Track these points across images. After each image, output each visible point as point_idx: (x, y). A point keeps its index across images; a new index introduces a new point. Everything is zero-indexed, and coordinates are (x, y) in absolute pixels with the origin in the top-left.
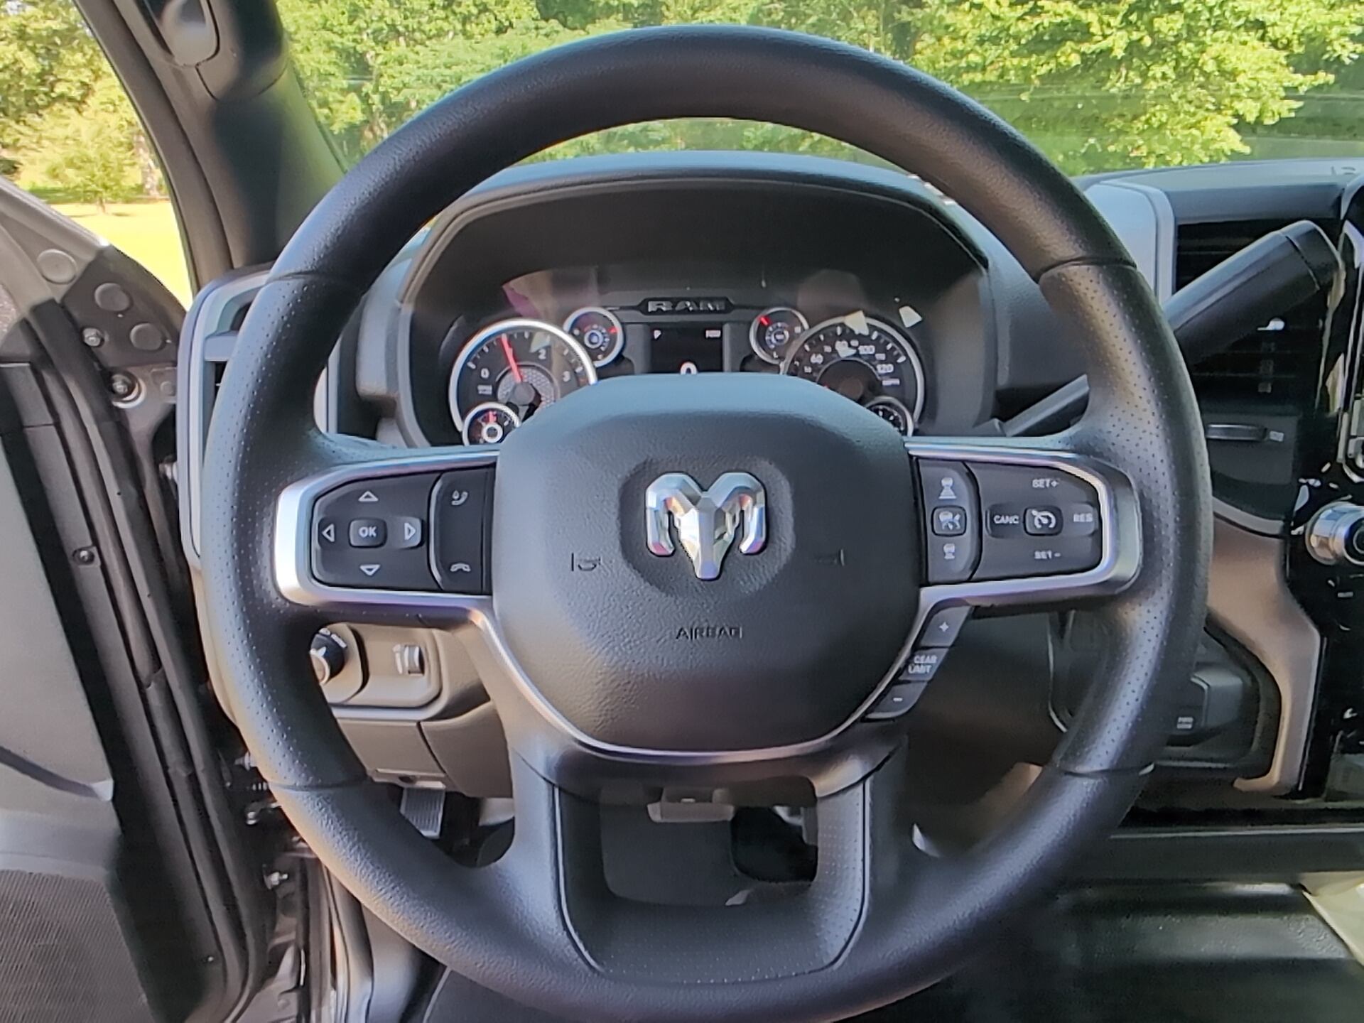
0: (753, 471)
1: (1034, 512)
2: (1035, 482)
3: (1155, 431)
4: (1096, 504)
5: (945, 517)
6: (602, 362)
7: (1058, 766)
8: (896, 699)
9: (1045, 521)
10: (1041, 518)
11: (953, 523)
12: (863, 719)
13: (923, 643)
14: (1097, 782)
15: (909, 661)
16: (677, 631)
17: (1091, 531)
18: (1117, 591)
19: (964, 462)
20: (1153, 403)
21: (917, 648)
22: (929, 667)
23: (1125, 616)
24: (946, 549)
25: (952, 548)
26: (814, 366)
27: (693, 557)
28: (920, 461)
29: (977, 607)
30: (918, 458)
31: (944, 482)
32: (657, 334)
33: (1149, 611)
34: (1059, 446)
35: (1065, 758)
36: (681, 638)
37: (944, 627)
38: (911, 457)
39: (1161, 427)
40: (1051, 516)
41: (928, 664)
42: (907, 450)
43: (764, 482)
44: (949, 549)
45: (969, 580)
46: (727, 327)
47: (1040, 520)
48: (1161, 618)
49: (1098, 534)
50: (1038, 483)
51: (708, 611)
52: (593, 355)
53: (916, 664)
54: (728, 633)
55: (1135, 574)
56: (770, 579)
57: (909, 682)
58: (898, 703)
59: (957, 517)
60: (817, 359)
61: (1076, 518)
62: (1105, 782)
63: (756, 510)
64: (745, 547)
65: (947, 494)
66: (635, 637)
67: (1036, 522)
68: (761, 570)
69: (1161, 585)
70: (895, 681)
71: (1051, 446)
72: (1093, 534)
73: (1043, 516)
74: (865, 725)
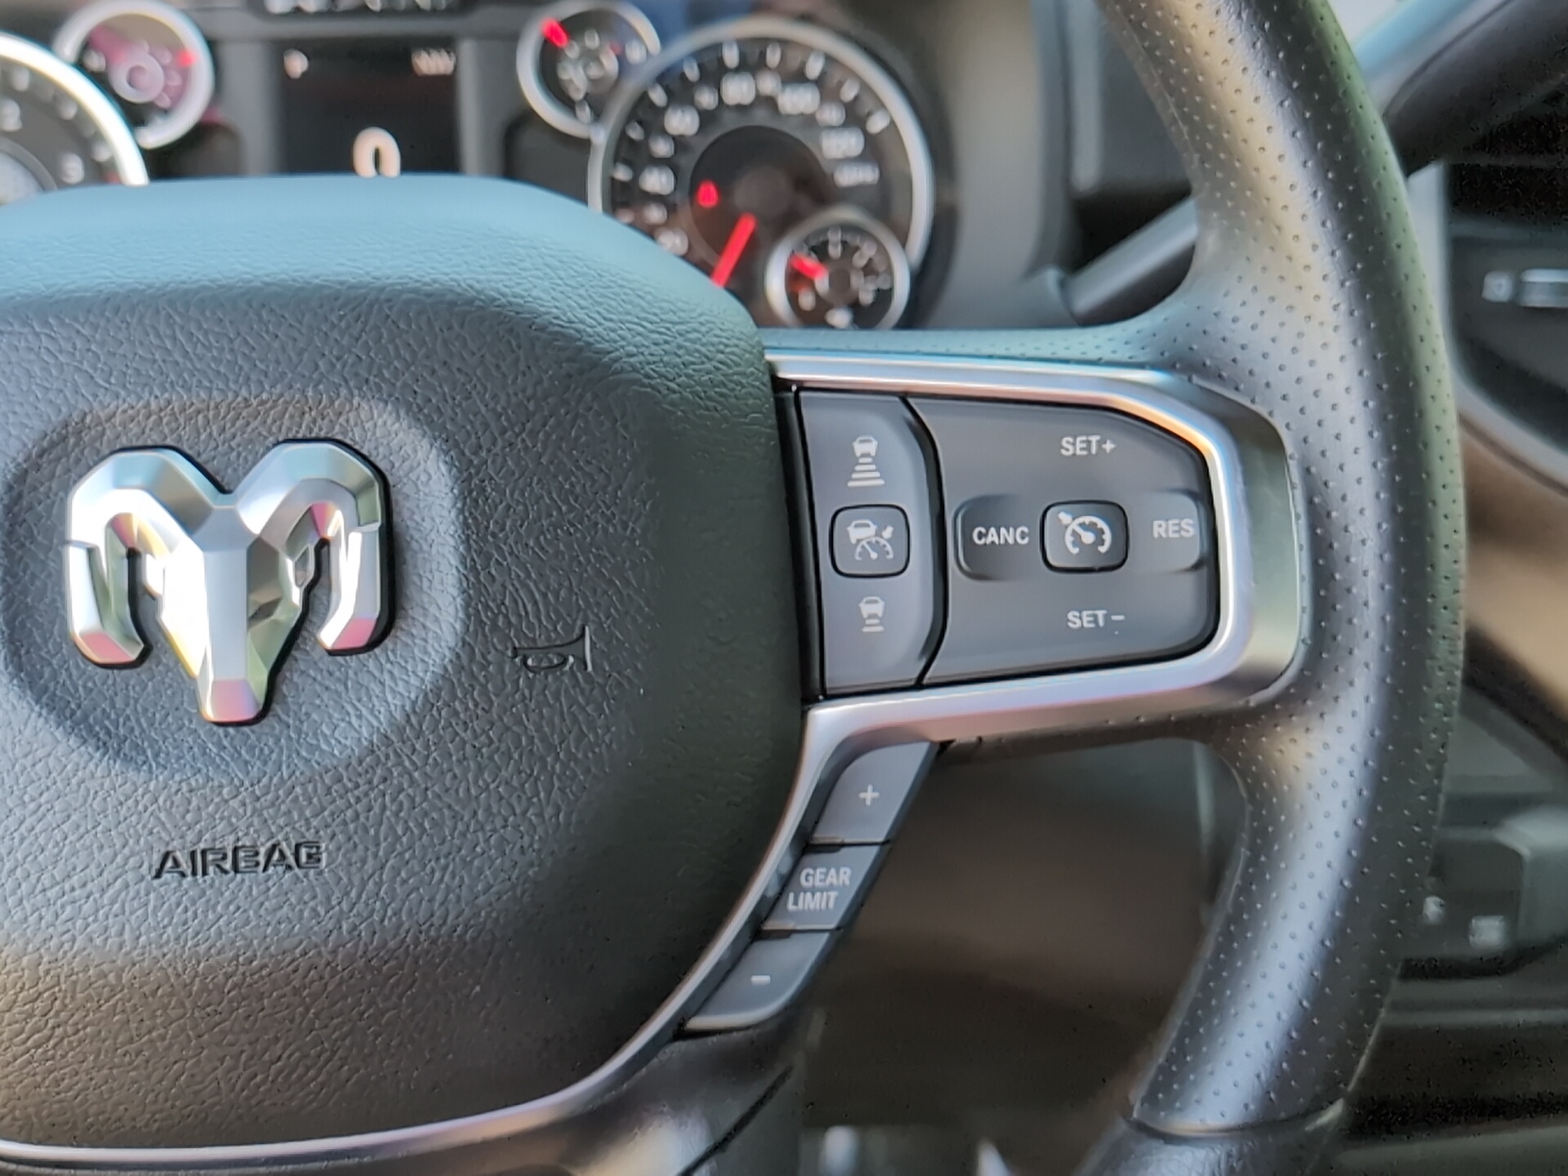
0: (355, 437)
1: (1065, 518)
2: (1066, 441)
3: (1333, 318)
4: (1204, 496)
5: (859, 533)
6: (161, 134)
7: (1135, 1115)
8: (757, 979)
9: (1088, 538)
10: (1079, 530)
11: (876, 546)
12: (678, 1031)
13: (822, 835)
14: (1212, 1155)
15: (787, 881)
16: (156, 858)
17: (1193, 558)
18: (1255, 699)
19: (904, 396)
20: (1324, 250)
21: (806, 846)
22: (833, 894)
23: (1277, 755)
24: (866, 609)
25: (878, 608)
26: (679, 142)
27: (195, 667)
28: (803, 394)
29: (944, 745)
30: (802, 386)
31: (859, 448)
32: (297, 64)
33: (1326, 746)
34: (1123, 355)
35: (1151, 1099)
36: (166, 876)
37: (869, 795)
38: (779, 385)
39: (1343, 308)
40: (1101, 524)
41: (831, 887)
42: (771, 368)
43: (382, 465)
44: (871, 608)
45: (919, 685)
46: (467, 48)
47: (1074, 533)
48: (1353, 762)
49: (1209, 563)
50: (1072, 446)
51: (234, 803)
52: (135, 116)
53: (805, 891)
54: (291, 860)
55: (1293, 659)
56: (398, 715)
57: (786, 934)
58: (762, 988)
59: (888, 533)
60: (681, 122)
61: (1159, 529)
62: (1229, 1155)
63: (356, 538)
64: (330, 634)
65: (865, 478)
66: (46, 880)
67: (1069, 539)
68: (376, 688)
69: (1351, 684)
70: (756, 931)
71: (1107, 355)
72: (1196, 567)
73: (1082, 525)
74: (680, 1046)
